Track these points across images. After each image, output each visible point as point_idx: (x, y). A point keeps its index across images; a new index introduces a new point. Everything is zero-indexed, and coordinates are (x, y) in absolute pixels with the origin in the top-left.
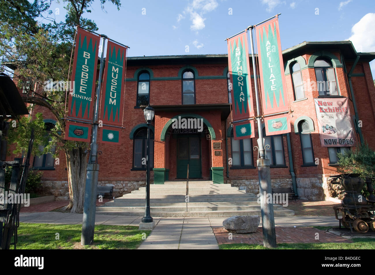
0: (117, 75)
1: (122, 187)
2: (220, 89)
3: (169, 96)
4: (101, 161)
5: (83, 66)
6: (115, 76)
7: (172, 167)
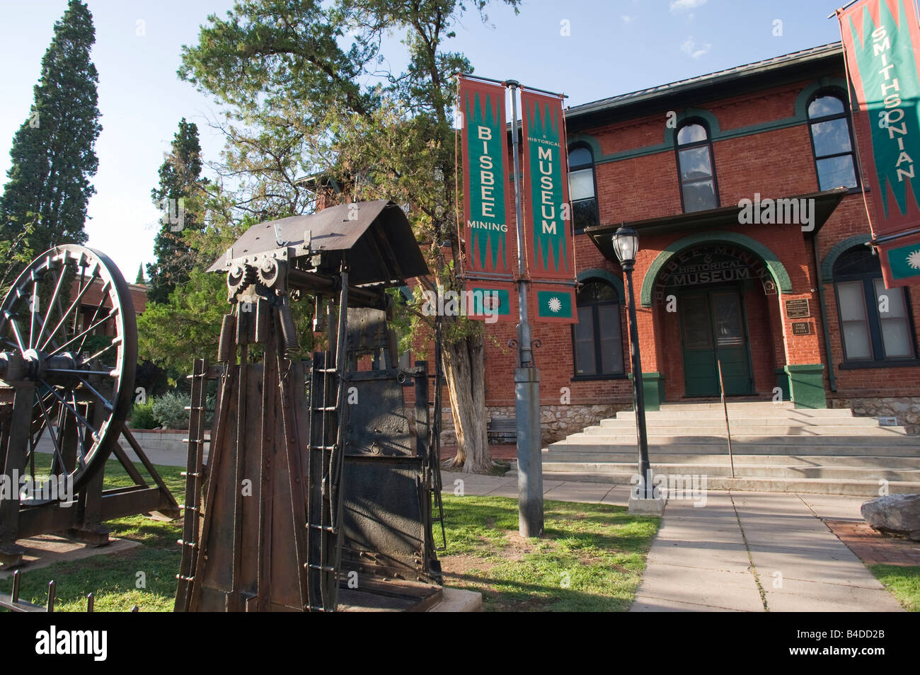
0: (550, 165)
1: (554, 420)
2: (789, 156)
3: (645, 196)
4: (502, 363)
5: (481, 158)
6: (546, 169)
7: (672, 369)
